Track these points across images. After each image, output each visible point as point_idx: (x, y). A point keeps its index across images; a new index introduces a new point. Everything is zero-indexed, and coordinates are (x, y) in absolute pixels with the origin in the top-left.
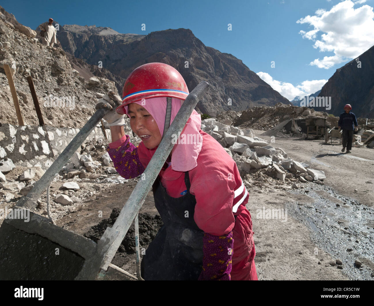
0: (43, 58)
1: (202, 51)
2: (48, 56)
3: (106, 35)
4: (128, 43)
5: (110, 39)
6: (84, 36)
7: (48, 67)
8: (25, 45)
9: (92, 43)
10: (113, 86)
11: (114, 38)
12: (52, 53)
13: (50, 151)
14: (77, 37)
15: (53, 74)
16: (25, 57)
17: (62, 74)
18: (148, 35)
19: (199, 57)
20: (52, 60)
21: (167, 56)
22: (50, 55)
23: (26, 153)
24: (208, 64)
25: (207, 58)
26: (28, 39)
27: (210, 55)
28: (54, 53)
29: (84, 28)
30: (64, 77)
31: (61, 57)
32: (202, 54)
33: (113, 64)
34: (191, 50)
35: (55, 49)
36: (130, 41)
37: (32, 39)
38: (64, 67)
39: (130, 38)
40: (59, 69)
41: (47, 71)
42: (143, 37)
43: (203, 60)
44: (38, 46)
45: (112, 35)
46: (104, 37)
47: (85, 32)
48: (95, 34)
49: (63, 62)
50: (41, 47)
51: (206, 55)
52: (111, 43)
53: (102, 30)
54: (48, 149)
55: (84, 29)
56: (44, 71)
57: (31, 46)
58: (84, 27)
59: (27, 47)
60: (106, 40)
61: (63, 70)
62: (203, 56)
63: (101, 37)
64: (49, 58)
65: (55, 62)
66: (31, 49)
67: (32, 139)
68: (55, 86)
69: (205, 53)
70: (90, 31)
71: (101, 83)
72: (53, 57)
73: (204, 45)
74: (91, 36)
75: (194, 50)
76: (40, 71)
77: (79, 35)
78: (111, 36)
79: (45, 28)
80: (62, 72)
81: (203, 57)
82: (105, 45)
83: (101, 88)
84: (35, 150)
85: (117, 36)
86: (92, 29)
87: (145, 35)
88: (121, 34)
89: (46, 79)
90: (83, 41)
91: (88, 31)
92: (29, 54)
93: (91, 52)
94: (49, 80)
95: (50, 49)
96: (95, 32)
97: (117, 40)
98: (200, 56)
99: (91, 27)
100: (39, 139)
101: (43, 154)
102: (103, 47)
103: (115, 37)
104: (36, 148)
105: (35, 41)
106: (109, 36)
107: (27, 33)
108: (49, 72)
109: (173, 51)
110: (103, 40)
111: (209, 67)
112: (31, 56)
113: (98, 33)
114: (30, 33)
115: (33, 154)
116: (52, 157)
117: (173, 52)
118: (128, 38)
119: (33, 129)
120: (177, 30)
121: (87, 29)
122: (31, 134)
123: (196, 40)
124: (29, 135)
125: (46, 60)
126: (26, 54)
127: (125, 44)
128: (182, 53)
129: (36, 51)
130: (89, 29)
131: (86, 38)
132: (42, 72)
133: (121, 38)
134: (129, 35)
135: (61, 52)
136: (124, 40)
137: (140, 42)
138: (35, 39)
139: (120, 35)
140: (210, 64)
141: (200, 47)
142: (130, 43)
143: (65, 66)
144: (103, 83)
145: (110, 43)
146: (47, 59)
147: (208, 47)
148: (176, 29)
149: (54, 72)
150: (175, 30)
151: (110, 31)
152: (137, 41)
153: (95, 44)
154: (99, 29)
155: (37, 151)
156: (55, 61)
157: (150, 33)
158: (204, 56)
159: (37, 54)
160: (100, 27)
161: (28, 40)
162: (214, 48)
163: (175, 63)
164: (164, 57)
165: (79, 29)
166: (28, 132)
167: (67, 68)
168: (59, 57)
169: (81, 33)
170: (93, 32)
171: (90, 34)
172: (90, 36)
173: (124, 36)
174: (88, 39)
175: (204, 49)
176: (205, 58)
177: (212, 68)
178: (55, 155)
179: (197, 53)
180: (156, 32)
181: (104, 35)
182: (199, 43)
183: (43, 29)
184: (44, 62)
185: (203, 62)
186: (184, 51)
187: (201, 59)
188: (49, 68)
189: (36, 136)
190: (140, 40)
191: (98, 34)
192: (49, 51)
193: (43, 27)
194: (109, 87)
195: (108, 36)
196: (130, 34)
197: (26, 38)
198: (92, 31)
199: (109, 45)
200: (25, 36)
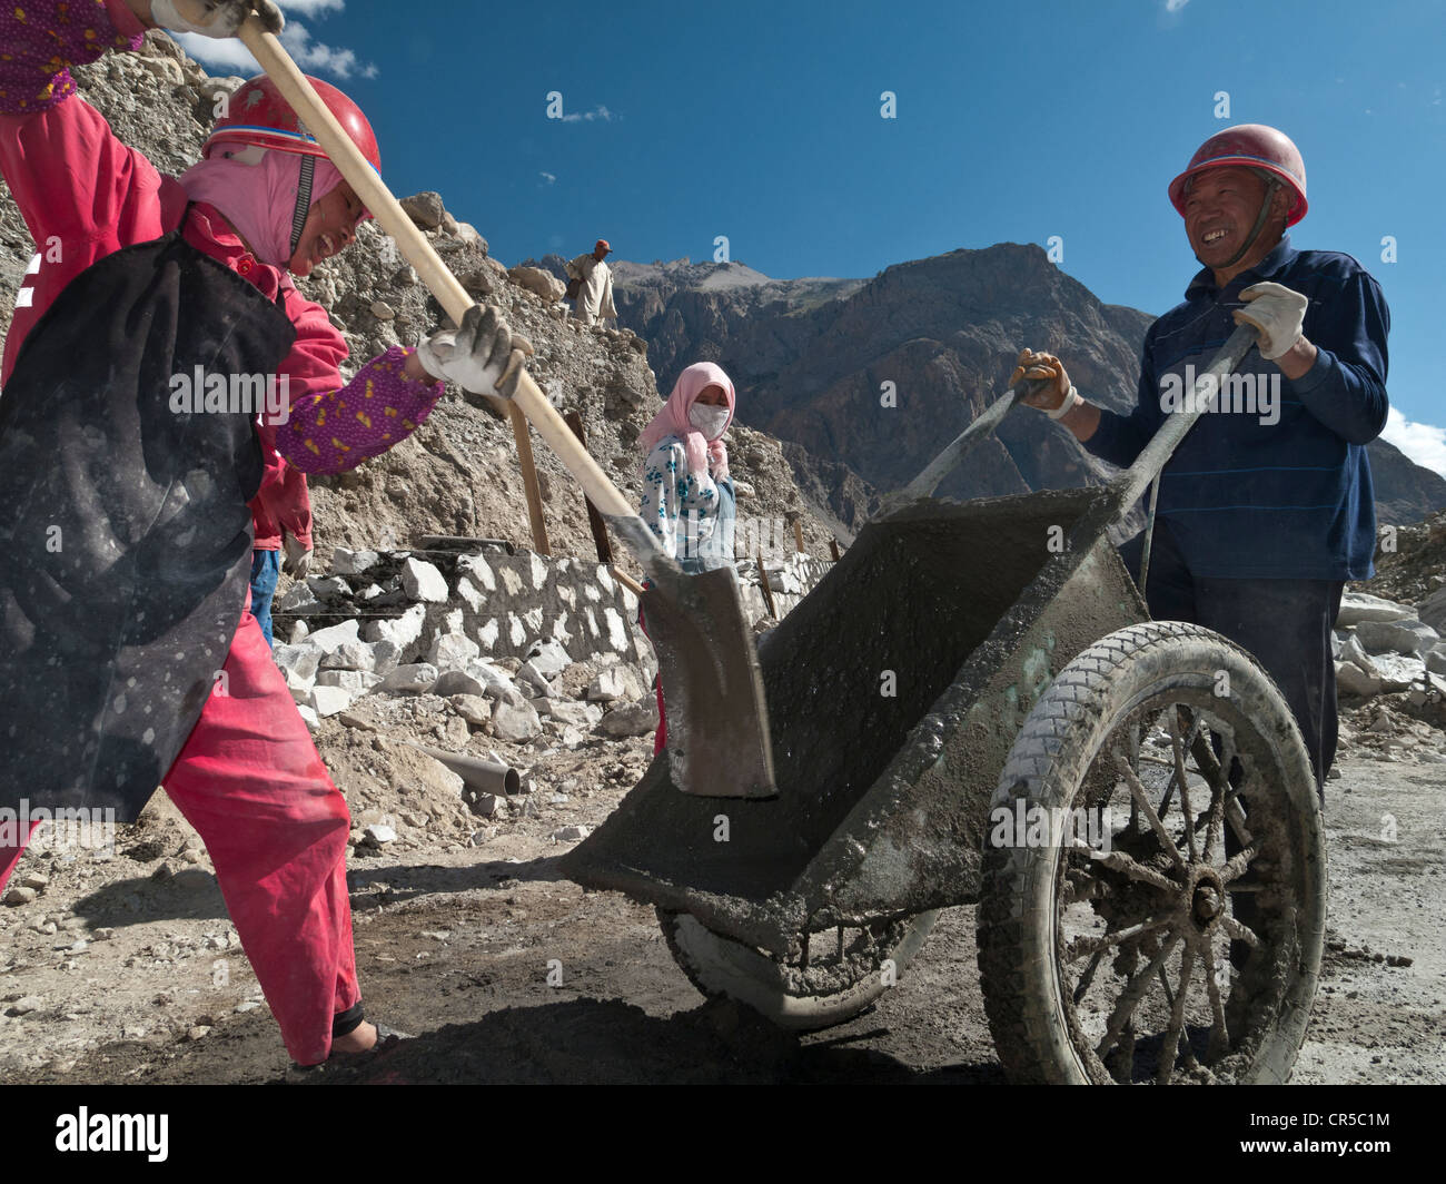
0: (583, 363)
1: (1089, 324)
2: (597, 357)
3: (725, 289)
4: (804, 311)
5: (738, 302)
6: (648, 298)
7: (594, 389)
8: (537, 324)
9: (677, 318)
10: (778, 457)
11: (752, 296)
12: (607, 346)
13: (628, 644)
14: (627, 302)
15: (609, 414)
16: (538, 361)
17: (634, 411)
18: (875, 280)
19: (1075, 347)
20: (607, 368)
21: (950, 350)
22: (604, 354)
23: (570, 639)
24: (1115, 371)
25: (1111, 352)
26: (543, 307)
27: (1122, 335)
28: (614, 348)
29: (649, 271)
30: (641, 423)
31: (635, 357)
32: (1087, 335)
33: (749, 390)
34: (1044, 322)
35: (617, 333)
36: (811, 304)
37: (555, 307)
38: (641, 388)
39: (809, 293)
40: (628, 397)
41: (592, 404)
42: (856, 287)
43: (1095, 356)
44: (569, 328)
45: (745, 289)
46: (719, 296)
47: (652, 283)
48: (688, 287)
49: (640, 375)
50: (577, 330)
51: (1104, 338)
52: (743, 315)
53: (713, 271)
54: (623, 635)
55: (649, 275)
56: (588, 402)
57: (553, 328)
58: (651, 267)
59: (542, 330)
60: (724, 308)
61: (639, 399)
62: (1091, 344)
63: (706, 298)
64: (601, 362)
65: (618, 376)
66: (551, 337)
67: (583, 601)
68: (617, 451)
69: (1101, 328)
70: (671, 278)
71: (739, 444)
72: (610, 359)
73: (1095, 301)
74: (674, 295)
75: (1058, 322)
76: (576, 402)
77: (632, 297)
78: (741, 292)
79: (581, 273)
80: (635, 406)
81: (1097, 348)
82: (720, 323)
83: (738, 464)
84: (591, 635)
85: (762, 289)
86: (676, 271)
87: (867, 280)
88: (778, 282)
89: (593, 427)
90: (648, 316)
91: (663, 278)
92: (547, 351)
93: (674, 353)
94: (599, 432)
95: (600, 334)
96: (687, 282)
97: (764, 302)
98: (1078, 341)
99: (673, 266)
100: (600, 601)
101: (610, 649)
102: (714, 331)
103: (756, 292)
104: (595, 630)
105: (563, 310)
106: (736, 293)
107: (541, 288)
108: (597, 405)
109: (971, 329)
110: (714, 307)
111: (1121, 385)
112: (552, 358)
113: (697, 285)
114: (549, 287)
115: (586, 645)
116: (634, 663)
117: (974, 333)
118: (804, 295)
119: (585, 569)
120: (986, 250)
121: (659, 275)
122: (580, 585)
123: (1063, 283)
124: (576, 586)
125: (591, 368)
126: (541, 353)
127: (792, 315)
128: (1009, 335)
129: (566, 342)
130: (666, 274)
131: (657, 305)
132: (583, 405)
133: (778, 296)
134: (808, 285)
135: (634, 343)
136: (786, 302)
137: (845, 304)
138: (562, 305)
139: (774, 287)
140: (1123, 370)
141: (1080, 311)
142: (809, 310)
143: (644, 385)
144: (744, 446)
145: (737, 316)
146: (595, 366)
147: (1113, 308)
148: (982, 247)
149: (613, 407)
150: (978, 251)
151: (741, 274)
152: (834, 302)
153: (686, 321)
154: (702, 271)
155: (597, 638)
156: (617, 371)
157: (883, 271)
158: (1097, 343)
159: (569, 352)
160: (703, 263)
161: (544, 311)
162: (1139, 309)
163: (981, 377)
164: (936, 356)
165: (634, 275)
166: (573, 578)
167: (647, 394)
168: (627, 360)
169: (639, 288)
170: (679, 283)
171: (670, 289)
172: (670, 295)
173: (787, 288)
174: (662, 310)
175: (1094, 316)
176: (1101, 348)
177: (1130, 385)
178: (640, 658)
179: (1068, 330)
180: (905, 264)
181: (719, 289)
182: (1077, 294)
183: (575, 276)
184: (586, 376)
185: (1094, 365)
186: (1017, 326)
187: (1083, 353)
188: (599, 392)
189: (593, 593)
190: (848, 298)
191: (696, 289)
192: (600, 342)
193: (575, 268)
194: (766, 460)
195: (730, 291)
196: (810, 279)
197: (540, 304)
198: (678, 279)
199: (736, 325)
200: (535, 299)
